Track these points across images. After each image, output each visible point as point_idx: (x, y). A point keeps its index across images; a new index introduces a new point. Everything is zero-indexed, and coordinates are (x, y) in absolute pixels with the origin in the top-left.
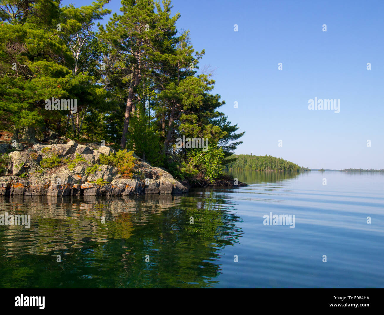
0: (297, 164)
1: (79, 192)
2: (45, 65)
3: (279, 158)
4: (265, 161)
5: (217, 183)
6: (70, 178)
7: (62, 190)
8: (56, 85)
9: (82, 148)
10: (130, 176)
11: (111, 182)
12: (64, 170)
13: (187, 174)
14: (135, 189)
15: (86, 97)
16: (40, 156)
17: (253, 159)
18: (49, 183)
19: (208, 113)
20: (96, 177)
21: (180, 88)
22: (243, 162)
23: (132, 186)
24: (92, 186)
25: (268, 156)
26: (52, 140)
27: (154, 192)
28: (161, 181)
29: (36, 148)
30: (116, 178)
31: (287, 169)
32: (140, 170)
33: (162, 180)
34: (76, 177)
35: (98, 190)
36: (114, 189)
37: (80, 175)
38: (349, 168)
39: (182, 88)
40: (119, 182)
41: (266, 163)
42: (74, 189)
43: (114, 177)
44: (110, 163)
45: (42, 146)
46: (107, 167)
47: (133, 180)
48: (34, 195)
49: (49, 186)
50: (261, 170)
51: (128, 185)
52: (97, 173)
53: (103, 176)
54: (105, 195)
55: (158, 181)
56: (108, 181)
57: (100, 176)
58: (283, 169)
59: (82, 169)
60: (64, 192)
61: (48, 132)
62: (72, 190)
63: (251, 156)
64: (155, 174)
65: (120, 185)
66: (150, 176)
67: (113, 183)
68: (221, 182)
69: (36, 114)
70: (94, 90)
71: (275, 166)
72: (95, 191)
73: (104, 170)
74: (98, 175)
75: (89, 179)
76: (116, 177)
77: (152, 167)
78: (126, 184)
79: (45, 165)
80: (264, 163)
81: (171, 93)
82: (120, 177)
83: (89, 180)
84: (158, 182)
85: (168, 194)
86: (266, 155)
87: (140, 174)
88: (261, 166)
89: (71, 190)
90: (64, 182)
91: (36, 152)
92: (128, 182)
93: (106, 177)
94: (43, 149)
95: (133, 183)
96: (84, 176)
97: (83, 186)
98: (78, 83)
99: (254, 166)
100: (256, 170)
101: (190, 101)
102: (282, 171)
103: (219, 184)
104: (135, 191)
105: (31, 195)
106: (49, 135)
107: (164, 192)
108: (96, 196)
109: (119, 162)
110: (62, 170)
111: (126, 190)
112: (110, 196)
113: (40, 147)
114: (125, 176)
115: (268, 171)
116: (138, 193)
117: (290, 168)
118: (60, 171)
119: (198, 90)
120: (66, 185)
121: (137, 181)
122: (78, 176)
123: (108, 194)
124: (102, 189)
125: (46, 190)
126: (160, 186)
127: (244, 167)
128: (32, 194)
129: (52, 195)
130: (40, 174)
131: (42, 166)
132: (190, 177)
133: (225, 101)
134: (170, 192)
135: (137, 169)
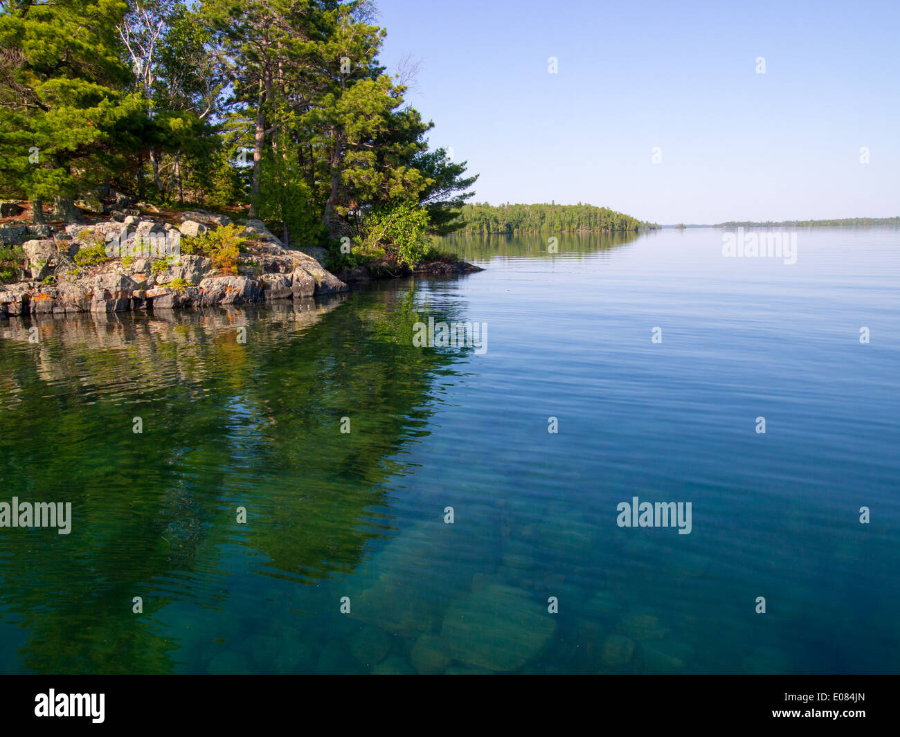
0: (635, 218)
1: (145, 303)
2: (63, 86)
3: (603, 208)
4: (578, 213)
5: (428, 268)
6: (125, 280)
7: (114, 301)
8: (83, 121)
9: (146, 227)
10: (232, 271)
11: (199, 283)
12: (115, 267)
13: (363, 257)
14: (244, 293)
15: (153, 136)
16: (77, 246)
17: (556, 212)
18: (92, 291)
19: (398, 146)
20: (171, 277)
21: (344, 103)
22: (537, 217)
23: (238, 288)
24: (165, 293)
25: (583, 204)
26: (118, 210)
27: (282, 296)
28: (294, 276)
29: (70, 231)
30: (208, 277)
31: (616, 227)
32: (255, 259)
33: (297, 273)
34: (138, 279)
35: (175, 298)
36: (205, 295)
37: (144, 275)
38: (729, 220)
39: (346, 102)
40: (214, 283)
41: (579, 219)
42: (135, 299)
43: (204, 275)
44: (197, 250)
45: (79, 228)
46: (191, 257)
47: (239, 278)
48: (70, 313)
49: (92, 295)
50: (572, 230)
51: (231, 286)
52: (173, 269)
53: (184, 274)
54: (190, 306)
55: (289, 276)
56: (193, 282)
57: (178, 274)
58: (610, 227)
59: (146, 265)
60: (118, 304)
61: (115, 197)
62: (132, 300)
63: (553, 206)
64: (283, 264)
65: (216, 287)
66: (274, 268)
67: (202, 284)
68: (434, 266)
69: (61, 174)
70: (168, 121)
71: (596, 223)
72: (170, 300)
73: (186, 263)
74: (174, 274)
75: (160, 279)
76: (208, 274)
77: (284, 251)
78: (226, 285)
79: (83, 261)
80: (576, 218)
81: (324, 114)
82: (215, 274)
83: (160, 283)
84: (289, 278)
85: (308, 297)
86: (580, 203)
87: (255, 266)
88: (570, 224)
89: (129, 300)
90: (114, 288)
91: (70, 238)
92: (230, 282)
93: (188, 276)
94: (80, 232)
95: (239, 284)
96: (150, 277)
97: (149, 293)
98: (125, 115)
99: (557, 223)
100: (561, 230)
101: (357, 127)
102: (609, 231)
103: (430, 270)
104: (244, 295)
105: (65, 313)
106: (115, 202)
107: (299, 295)
108: (173, 308)
109: (214, 248)
110: (113, 268)
111: (227, 296)
112: (199, 306)
113: (76, 230)
114: (225, 272)
115: (583, 232)
116: (252, 298)
117: (623, 225)
118: (109, 270)
119: (373, 105)
120: (120, 293)
121: (246, 279)
122: (141, 277)
123: (195, 303)
124: (184, 297)
125: (89, 302)
126: (294, 285)
127: (540, 227)
128: (65, 310)
129: (98, 310)
130: (75, 277)
131: (78, 263)
132: (368, 262)
133: (433, 122)
134: (311, 294)
135: (250, 258)
